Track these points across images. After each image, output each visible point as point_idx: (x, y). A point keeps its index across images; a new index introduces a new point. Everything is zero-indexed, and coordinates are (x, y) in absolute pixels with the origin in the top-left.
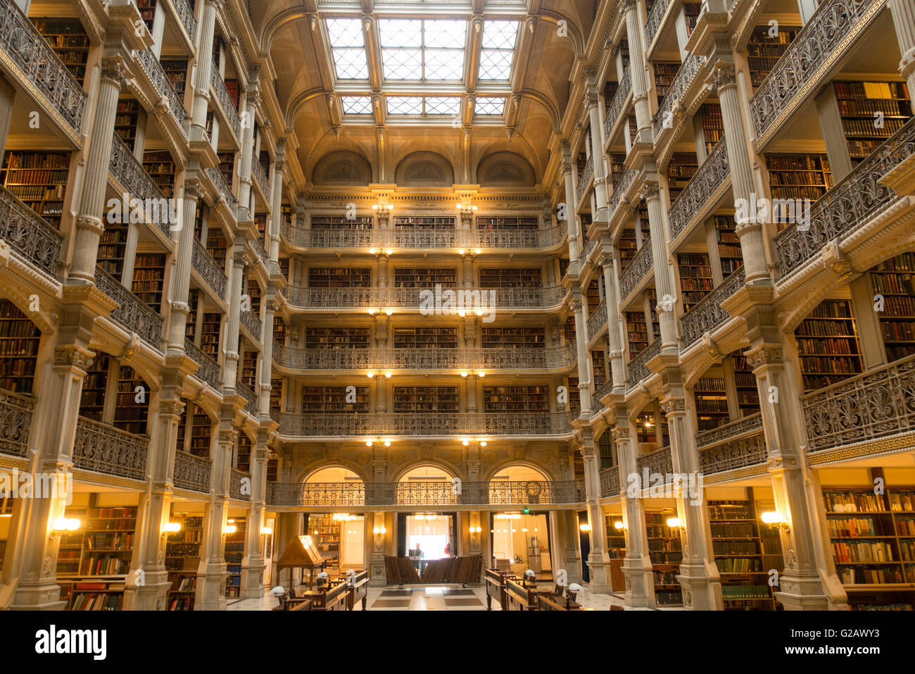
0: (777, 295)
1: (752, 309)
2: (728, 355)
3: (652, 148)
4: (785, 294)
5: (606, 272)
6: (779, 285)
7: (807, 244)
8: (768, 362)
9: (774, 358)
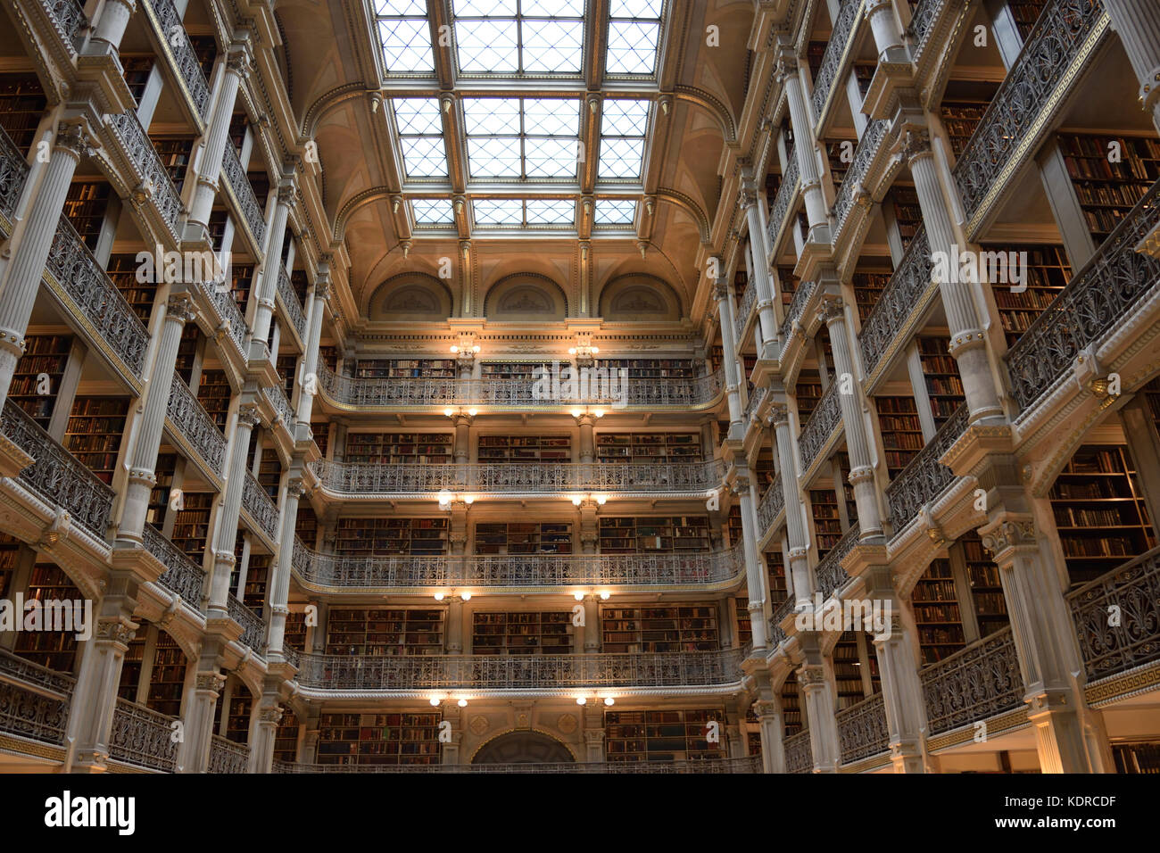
0: (1018, 439)
1: (985, 462)
2: (957, 540)
3: (830, 251)
4: (1029, 435)
5: (780, 431)
6: (1019, 423)
7: (1051, 362)
8: (1015, 544)
9: (1022, 534)
